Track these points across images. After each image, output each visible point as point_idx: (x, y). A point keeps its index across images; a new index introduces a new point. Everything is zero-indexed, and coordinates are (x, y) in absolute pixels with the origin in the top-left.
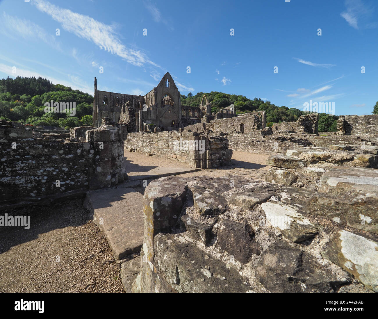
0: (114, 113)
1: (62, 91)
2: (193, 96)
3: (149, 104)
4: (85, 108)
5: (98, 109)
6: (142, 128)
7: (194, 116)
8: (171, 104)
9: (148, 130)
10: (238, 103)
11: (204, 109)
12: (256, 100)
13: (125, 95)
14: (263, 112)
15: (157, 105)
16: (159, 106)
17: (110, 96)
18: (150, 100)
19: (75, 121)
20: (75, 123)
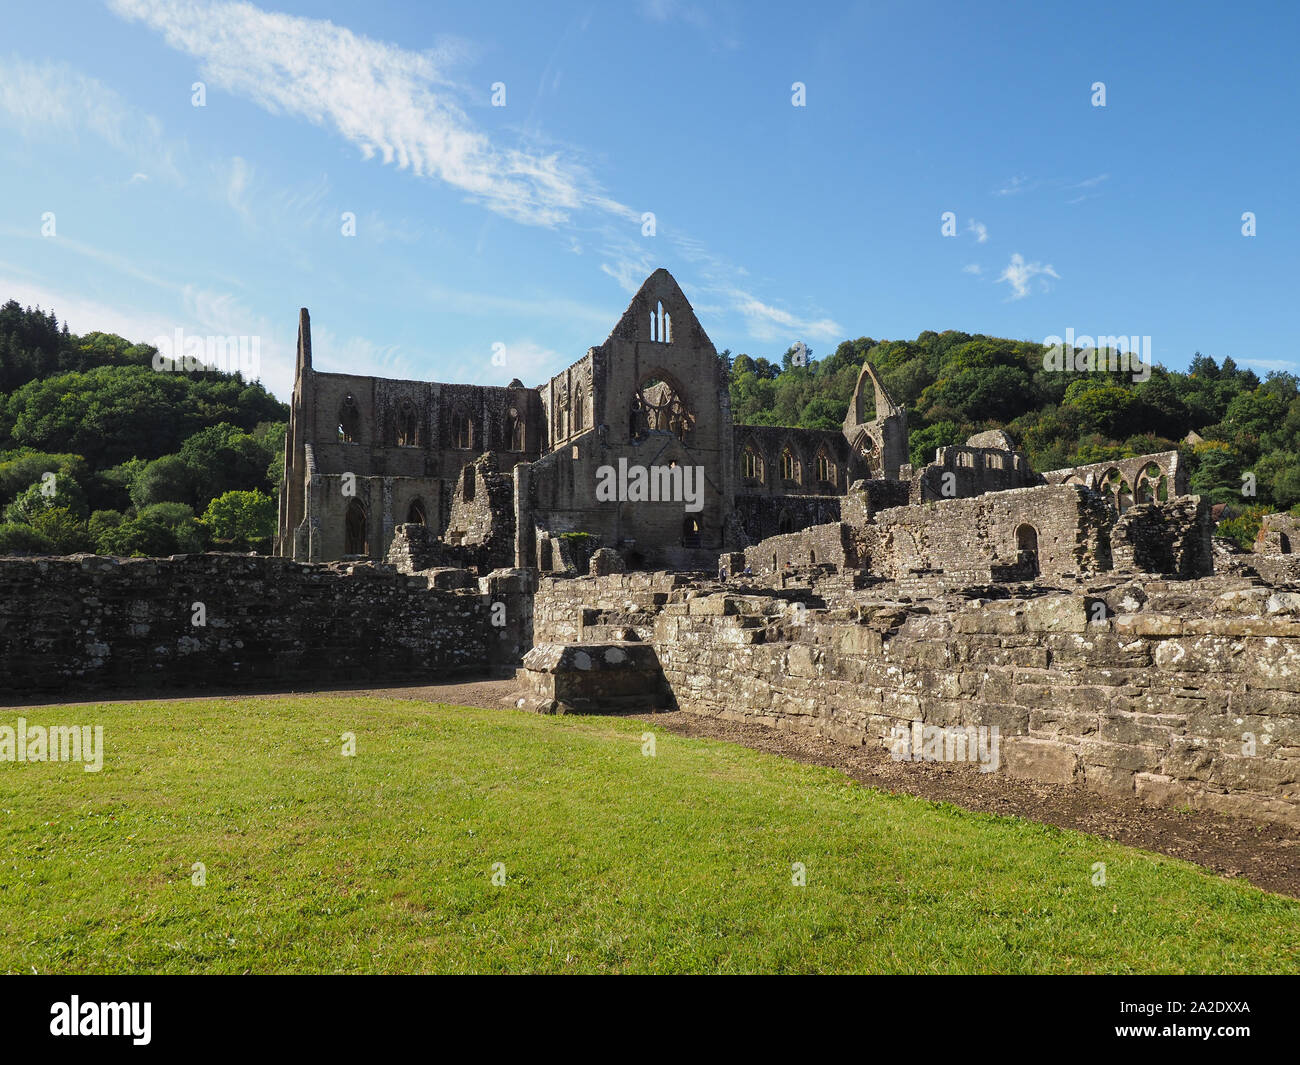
0: (389, 480)
1: (116, 366)
2: (817, 364)
3: (566, 429)
4: (228, 455)
5: (310, 465)
6: (527, 556)
7: (814, 479)
8: (678, 425)
9: (559, 564)
10: (1090, 392)
11: (868, 442)
12: (1207, 368)
13: (444, 388)
14: (1168, 457)
15: (604, 435)
16: (616, 438)
17: (373, 394)
18: (568, 408)
19: (178, 522)
20: (176, 537)
